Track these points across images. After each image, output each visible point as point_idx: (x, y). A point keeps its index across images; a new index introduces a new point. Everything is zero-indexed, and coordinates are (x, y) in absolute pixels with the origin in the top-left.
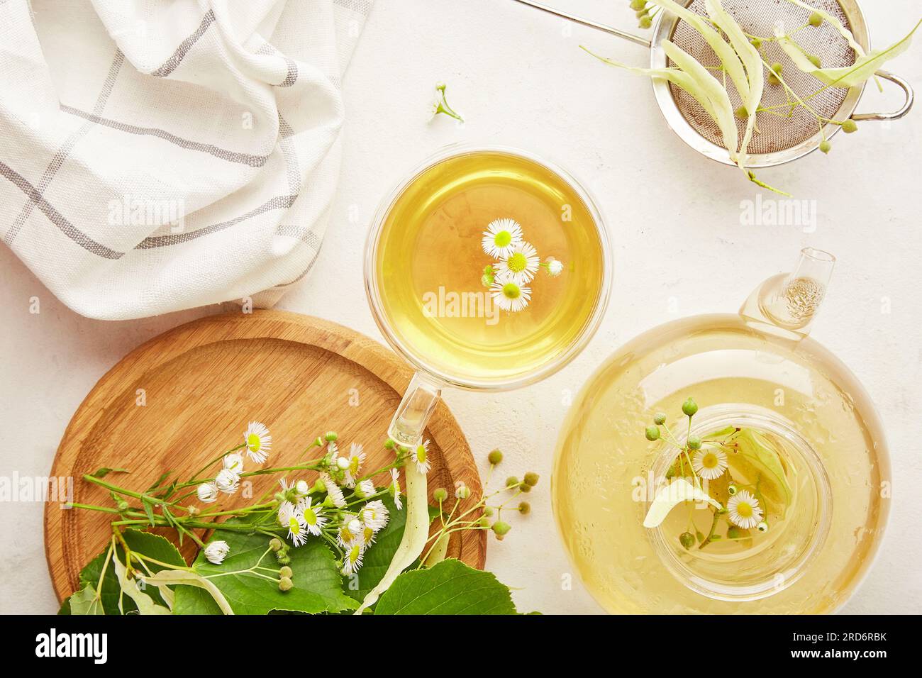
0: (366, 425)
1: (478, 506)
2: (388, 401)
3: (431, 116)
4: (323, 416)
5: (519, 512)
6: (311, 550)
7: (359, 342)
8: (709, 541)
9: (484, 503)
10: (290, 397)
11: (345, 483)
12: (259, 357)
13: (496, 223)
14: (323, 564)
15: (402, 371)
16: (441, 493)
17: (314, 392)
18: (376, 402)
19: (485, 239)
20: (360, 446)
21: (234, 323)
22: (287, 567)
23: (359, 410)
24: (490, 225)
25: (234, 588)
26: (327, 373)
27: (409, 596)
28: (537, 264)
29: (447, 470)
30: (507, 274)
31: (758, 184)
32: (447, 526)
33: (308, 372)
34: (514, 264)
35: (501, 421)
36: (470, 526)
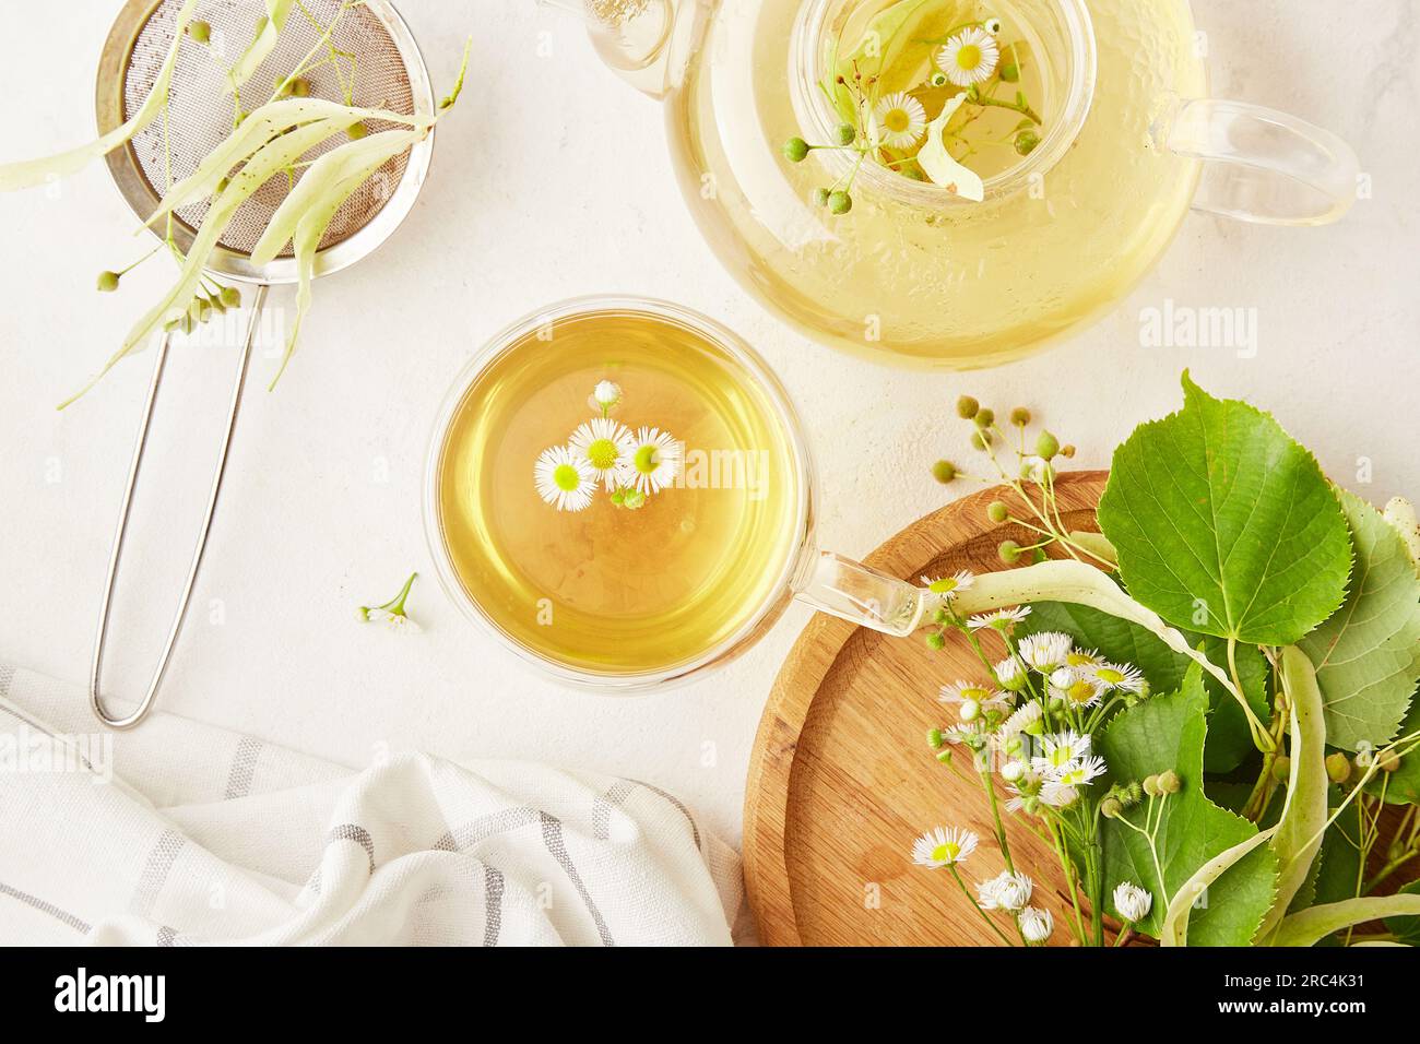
0: (911, 685)
1: (1019, 490)
2: (869, 652)
3: (410, 625)
4: (904, 756)
5: (1027, 426)
6: (1116, 751)
7: (777, 704)
8: (1027, 110)
9: (1015, 482)
10: (881, 814)
11: (1005, 708)
12: (820, 869)
13: (543, 491)
14: (1137, 730)
15: (817, 631)
16: (1006, 549)
17: (867, 775)
18: (873, 671)
19: (568, 508)
20: (943, 688)
21: (767, 911)
22: (1144, 784)
23: (890, 698)
24: (547, 500)
25: (1184, 866)
26: (834, 756)
27: (1165, 579)
28: (603, 423)
29: (968, 545)
30: (619, 467)
31: (458, 92)
32: (1055, 534)
33: (836, 786)
34: (605, 458)
35: (886, 470)
36: (1049, 497)
